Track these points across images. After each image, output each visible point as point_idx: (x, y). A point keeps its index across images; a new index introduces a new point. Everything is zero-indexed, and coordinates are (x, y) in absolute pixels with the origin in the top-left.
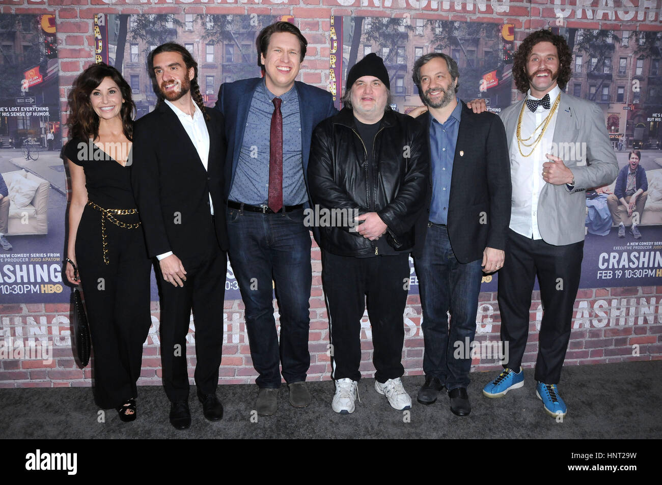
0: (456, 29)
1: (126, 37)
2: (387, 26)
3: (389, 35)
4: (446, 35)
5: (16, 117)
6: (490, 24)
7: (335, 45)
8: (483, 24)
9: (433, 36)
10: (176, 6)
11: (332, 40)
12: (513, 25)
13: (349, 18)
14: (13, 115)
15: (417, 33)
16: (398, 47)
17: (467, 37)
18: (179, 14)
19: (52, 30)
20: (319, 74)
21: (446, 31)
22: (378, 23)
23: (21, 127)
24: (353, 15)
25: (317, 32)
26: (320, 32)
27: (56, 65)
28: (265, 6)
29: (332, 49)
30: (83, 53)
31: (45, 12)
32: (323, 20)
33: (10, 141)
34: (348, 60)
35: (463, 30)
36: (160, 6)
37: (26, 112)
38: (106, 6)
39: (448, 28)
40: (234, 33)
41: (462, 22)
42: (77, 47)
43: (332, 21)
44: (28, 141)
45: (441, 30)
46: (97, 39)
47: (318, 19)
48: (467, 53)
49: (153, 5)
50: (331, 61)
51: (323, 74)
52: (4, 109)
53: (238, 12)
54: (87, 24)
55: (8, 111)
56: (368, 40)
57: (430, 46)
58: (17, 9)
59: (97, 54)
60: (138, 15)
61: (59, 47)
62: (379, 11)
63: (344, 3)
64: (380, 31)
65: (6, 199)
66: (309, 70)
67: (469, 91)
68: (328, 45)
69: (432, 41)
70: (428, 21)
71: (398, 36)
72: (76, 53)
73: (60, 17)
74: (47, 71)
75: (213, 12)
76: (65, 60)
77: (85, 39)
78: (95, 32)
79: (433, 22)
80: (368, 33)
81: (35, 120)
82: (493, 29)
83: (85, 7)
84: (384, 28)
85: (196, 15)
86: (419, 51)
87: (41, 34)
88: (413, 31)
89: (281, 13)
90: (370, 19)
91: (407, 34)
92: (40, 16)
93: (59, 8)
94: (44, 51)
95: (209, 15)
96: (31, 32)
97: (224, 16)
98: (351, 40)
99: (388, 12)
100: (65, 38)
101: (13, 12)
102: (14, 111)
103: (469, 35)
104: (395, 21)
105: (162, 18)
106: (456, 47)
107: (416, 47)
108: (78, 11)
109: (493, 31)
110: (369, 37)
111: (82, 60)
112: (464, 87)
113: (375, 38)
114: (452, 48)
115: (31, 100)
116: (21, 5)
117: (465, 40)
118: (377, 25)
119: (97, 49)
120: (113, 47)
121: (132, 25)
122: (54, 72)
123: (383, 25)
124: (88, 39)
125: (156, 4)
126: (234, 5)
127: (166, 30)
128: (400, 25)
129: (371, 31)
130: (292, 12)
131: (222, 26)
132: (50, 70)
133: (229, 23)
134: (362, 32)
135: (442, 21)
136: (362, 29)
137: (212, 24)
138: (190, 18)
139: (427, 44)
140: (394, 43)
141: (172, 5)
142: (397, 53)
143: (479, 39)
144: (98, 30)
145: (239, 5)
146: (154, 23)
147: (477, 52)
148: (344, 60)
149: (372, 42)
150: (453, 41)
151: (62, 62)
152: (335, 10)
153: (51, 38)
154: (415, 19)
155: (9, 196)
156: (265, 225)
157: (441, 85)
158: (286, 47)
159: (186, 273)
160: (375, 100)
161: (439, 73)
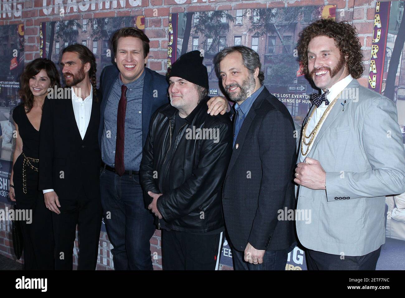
0: (273, 16)
1: (54, 37)
2: (211, 19)
3: (213, 26)
4: (263, 22)
5: (7, 88)
6: (309, 7)
7: (172, 38)
8: (301, 8)
9: (251, 24)
10: (79, 14)
11: (170, 34)
12: (335, 6)
13: (183, 15)
14: (6, 86)
15: (237, 23)
16: (220, 37)
17: (284, 23)
18: (79, 19)
19: (22, 34)
20: (160, 63)
21: (264, 19)
23: (8, 94)
24: (186, 11)
25: (160, 28)
26: (162, 27)
27: (23, 56)
28: (127, 9)
29: (169, 42)
30: (35, 48)
31: (20, 23)
32: (164, 17)
33: (4, 102)
34: (181, 51)
35: (280, 16)
36: (71, 14)
37: (11, 84)
38: (46, 17)
39: (266, 15)
40: (108, 32)
41: (279, 8)
42: (32, 44)
43: (170, 18)
44: (11, 103)
45: (259, 19)
46: (41, 39)
47: (160, 17)
48: (283, 39)
49: (67, 14)
50: (168, 51)
51: (163, 63)
52: (3, 83)
53: (111, 15)
54: (37, 29)
55: (4, 84)
56: (196, 32)
57: (248, 34)
58: (10, 22)
59: (41, 49)
60: (60, 22)
61: (25, 44)
62: (206, 6)
63: (179, 2)
64: (206, 24)
66: (153, 60)
67: (284, 78)
68: (167, 39)
69: (250, 30)
70: (247, 10)
71: (220, 27)
72: (31, 48)
73: (26, 26)
75: (97, 17)
76: (27, 52)
79: (251, 11)
80: (196, 26)
81: (14, 89)
82: (312, 12)
83: (37, 18)
84: (209, 21)
85: (88, 20)
86: (239, 39)
87: (18, 36)
88: (234, 22)
89: (137, 14)
90: (198, 14)
91: (228, 24)
92: (18, 25)
95: (95, 19)
96: (14, 36)
97: (104, 19)
98: (183, 33)
99: (213, 5)
100: (27, 38)
101: (8, 24)
102: (6, 84)
103: (286, 20)
104: (218, 14)
105: (71, 23)
106: (273, 33)
107: (235, 37)
108: (34, 21)
109: (312, 14)
110: (197, 29)
111: (34, 52)
112: (279, 74)
113: (202, 30)
114: (268, 35)
115: (13, 78)
116: (11, 19)
117: (281, 26)
118: (204, 18)
119: (41, 45)
120: (48, 44)
121: (57, 29)
122: (22, 60)
123: (209, 18)
124: (37, 38)
125: (69, 13)
126: (109, 10)
127: (73, 31)
128: (222, 17)
129: (199, 24)
130: (143, 12)
131: (102, 27)
132: (21, 59)
133: (106, 24)
134: (192, 26)
135: (260, 9)
136: (192, 23)
137: (97, 25)
138: (85, 22)
139: (245, 33)
140: (216, 34)
141: (76, 14)
142: (219, 43)
143: (297, 23)
144: (41, 33)
145: (112, 10)
146: (67, 27)
147: (294, 38)
148: (178, 50)
149: (200, 34)
150: (270, 28)
151: (26, 54)
152: (173, 9)
153: (22, 39)
154: (235, 9)
155: (2, 135)
156: (116, 183)
157: (236, 81)
158: (129, 49)
159: (60, 206)
160: (182, 97)
161: (232, 69)
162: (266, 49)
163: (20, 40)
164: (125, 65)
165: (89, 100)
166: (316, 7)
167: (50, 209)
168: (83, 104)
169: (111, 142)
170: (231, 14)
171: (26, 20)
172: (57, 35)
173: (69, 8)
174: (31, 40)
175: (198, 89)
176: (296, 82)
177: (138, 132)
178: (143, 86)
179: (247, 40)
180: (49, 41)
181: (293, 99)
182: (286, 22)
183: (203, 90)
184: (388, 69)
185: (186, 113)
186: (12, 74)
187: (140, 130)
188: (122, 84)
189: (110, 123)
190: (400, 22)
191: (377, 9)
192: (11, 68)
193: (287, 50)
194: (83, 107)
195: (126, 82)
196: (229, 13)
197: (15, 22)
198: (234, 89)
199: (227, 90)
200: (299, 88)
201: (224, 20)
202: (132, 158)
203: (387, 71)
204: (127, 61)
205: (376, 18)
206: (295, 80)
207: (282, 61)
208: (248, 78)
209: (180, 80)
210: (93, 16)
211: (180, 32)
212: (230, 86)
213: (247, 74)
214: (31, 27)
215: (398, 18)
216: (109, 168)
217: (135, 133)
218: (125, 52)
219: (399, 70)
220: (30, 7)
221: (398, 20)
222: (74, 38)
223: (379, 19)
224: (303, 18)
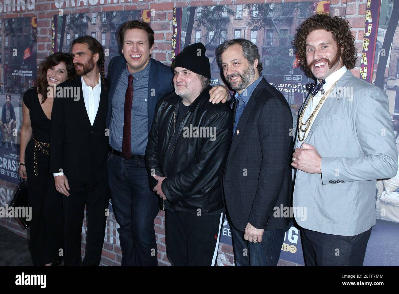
0: (271, 10)
1: (65, 29)
2: (213, 13)
3: (215, 20)
4: (262, 17)
5: (19, 77)
6: (305, 2)
7: (176, 30)
8: (297, 3)
9: (250, 18)
10: (88, 7)
11: (174, 27)
12: (329, 2)
13: (186, 9)
14: (19, 75)
15: (237, 17)
16: (221, 30)
17: (281, 17)
18: (89, 13)
19: (35, 26)
20: (165, 54)
21: (262, 13)
22: (207, 11)
23: (22, 82)
24: (189, 6)
25: (165, 22)
26: (167, 21)
27: (36, 46)
28: (134, 4)
29: (174, 35)
30: (47, 39)
31: (33, 15)
32: (168, 11)
33: (18, 89)
34: (184, 43)
35: (277, 10)
36: (81, 8)
37: (24, 73)
38: (57, 10)
39: (264, 10)
40: (116, 24)
41: (277, 4)
42: (44, 36)
43: (175, 12)
45: (257, 13)
46: (53, 31)
47: (165, 11)
48: (280, 32)
49: (78, 8)
50: (173, 43)
51: (167, 54)
52: (16, 72)
53: (118, 9)
54: (49, 21)
55: (18, 73)
56: (199, 25)
57: (247, 28)
58: (24, 15)
59: (52, 40)
60: (71, 15)
61: (38, 35)
62: (208, 1)
64: (208, 18)
65: (15, 122)
66: (158, 51)
67: (281, 69)
68: (171, 31)
69: (249, 23)
70: (246, 5)
71: (221, 21)
72: (44, 39)
73: (39, 18)
74: (33, 50)
75: (106, 10)
76: (40, 43)
77: (48, 31)
78: (52, 26)
79: (250, 6)
80: (199, 20)
81: (27, 78)
82: (307, 8)
83: (49, 11)
84: (211, 15)
85: (97, 13)
86: (238, 33)
87: (32, 28)
88: (234, 16)
89: (143, 8)
90: (201, 8)
91: (229, 18)
92: (31, 18)
93: (38, 12)
94: (32, 38)
95: (104, 13)
96: (28, 27)
97: (112, 13)
98: (187, 26)
99: (215, 1)
100: (40, 30)
101: (22, 16)
102: (20, 73)
103: (283, 15)
104: (219, 8)
105: (81, 16)
106: (271, 27)
107: (235, 30)
108: (46, 14)
109: (308, 9)
110: (199, 23)
111: (46, 44)
112: (276, 65)
113: (204, 24)
114: (266, 28)
115: (26, 67)
116: (25, 12)
117: (278, 20)
118: (206, 12)
119: (53, 37)
120: (59, 35)
121: (68, 21)
122: (35, 50)
123: (211, 12)
124: (49, 31)
125: (79, 7)
126: (117, 5)
127: (83, 24)
128: (223, 11)
129: (201, 18)
130: (149, 7)
131: (110, 20)
132: (33, 49)
133: (114, 17)
134: (195, 19)
135: (259, 5)
136: (195, 17)
137: (105, 19)
138: (94, 15)
139: (245, 26)
140: (218, 27)
141: (86, 7)
142: (220, 35)
143: (293, 18)
144: (53, 25)
145: (120, 4)
146: (77, 19)
147: (290, 31)
148: (181, 42)
149: (202, 27)
150: (268, 22)
151: (38, 45)
152: (177, 3)
153: (35, 31)
154: (235, 4)
155: (16, 121)
156: (123, 166)
157: (237, 71)
158: (135, 40)
159: (69, 189)
160: (186, 87)
161: (234, 60)
162: (264, 41)
163: (33, 31)
164: (132, 55)
165: (98, 89)
166: (312, 3)
167: (60, 191)
168: (92, 93)
169: (119, 128)
170: (232, 9)
171: (39, 13)
172: (68, 27)
173: (80, 2)
174: (44, 32)
175: (202, 79)
176: (292, 73)
177: (144, 119)
178: (148, 76)
179: (246, 34)
180: (61, 33)
181: (289, 88)
182: (283, 16)
183: (206, 80)
184: (378, 61)
185: (189, 101)
186: (25, 64)
187: (146, 117)
188: (128, 74)
189: (118, 111)
190: (389, 17)
191: (368, 5)
192: (24, 58)
193: (284, 42)
194: (92, 95)
195: (132, 72)
196: (230, 7)
197: (28, 14)
198: (235, 78)
199: (228, 80)
200: (295, 78)
201: (225, 14)
202: (139, 143)
203: (378, 63)
204: (133, 52)
205: (367, 13)
206: (292, 70)
207: (279, 53)
208: (248, 68)
209: (185, 70)
210: (102, 9)
211: (183, 25)
212: (232, 76)
213: (248, 65)
214: (43, 20)
215: (388, 14)
216: (116, 152)
217: (141, 120)
218: (131, 43)
219: (388, 62)
220: (42, 1)
221: (388, 16)
222: (83, 30)
223: (370, 15)
224: (299, 13)
